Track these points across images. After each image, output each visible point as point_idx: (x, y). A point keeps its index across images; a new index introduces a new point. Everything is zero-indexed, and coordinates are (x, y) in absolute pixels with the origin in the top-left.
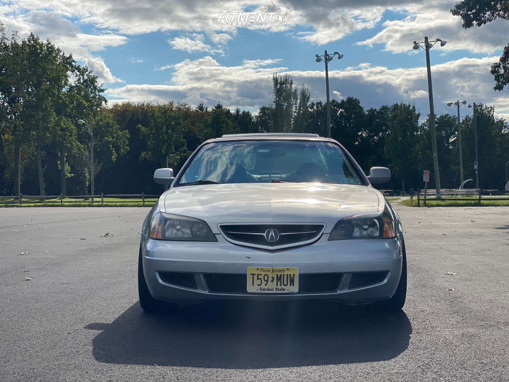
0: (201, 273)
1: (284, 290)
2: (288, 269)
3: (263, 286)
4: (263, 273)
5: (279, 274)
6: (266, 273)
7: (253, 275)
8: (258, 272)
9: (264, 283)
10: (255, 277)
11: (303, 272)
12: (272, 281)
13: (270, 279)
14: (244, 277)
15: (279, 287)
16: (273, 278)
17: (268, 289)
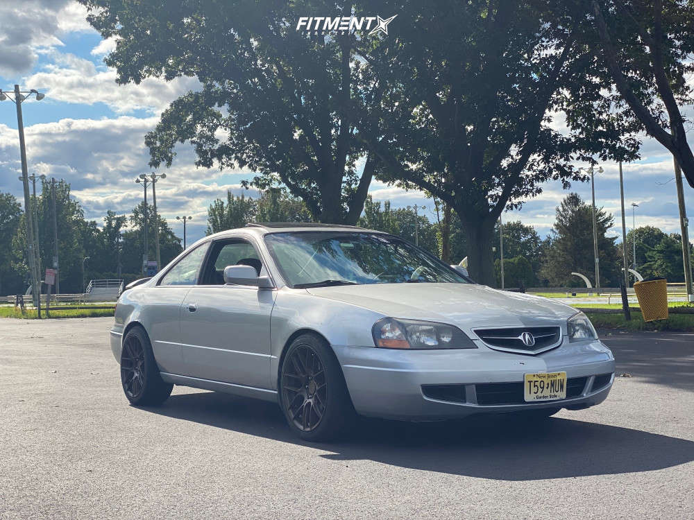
0: (472, 384)
1: (555, 396)
2: (559, 374)
3: (539, 394)
4: (539, 380)
5: (553, 379)
6: (542, 379)
7: (530, 382)
8: (535, 379)
9: (540, 390)
10: (532, 384)
11: (570, 377)
12: (547, 388)
13: (546, 386)
14: (521, 385)
15: (552, 394)
16: (548, 384)
17: (544, 397)
